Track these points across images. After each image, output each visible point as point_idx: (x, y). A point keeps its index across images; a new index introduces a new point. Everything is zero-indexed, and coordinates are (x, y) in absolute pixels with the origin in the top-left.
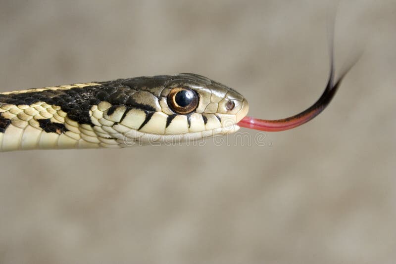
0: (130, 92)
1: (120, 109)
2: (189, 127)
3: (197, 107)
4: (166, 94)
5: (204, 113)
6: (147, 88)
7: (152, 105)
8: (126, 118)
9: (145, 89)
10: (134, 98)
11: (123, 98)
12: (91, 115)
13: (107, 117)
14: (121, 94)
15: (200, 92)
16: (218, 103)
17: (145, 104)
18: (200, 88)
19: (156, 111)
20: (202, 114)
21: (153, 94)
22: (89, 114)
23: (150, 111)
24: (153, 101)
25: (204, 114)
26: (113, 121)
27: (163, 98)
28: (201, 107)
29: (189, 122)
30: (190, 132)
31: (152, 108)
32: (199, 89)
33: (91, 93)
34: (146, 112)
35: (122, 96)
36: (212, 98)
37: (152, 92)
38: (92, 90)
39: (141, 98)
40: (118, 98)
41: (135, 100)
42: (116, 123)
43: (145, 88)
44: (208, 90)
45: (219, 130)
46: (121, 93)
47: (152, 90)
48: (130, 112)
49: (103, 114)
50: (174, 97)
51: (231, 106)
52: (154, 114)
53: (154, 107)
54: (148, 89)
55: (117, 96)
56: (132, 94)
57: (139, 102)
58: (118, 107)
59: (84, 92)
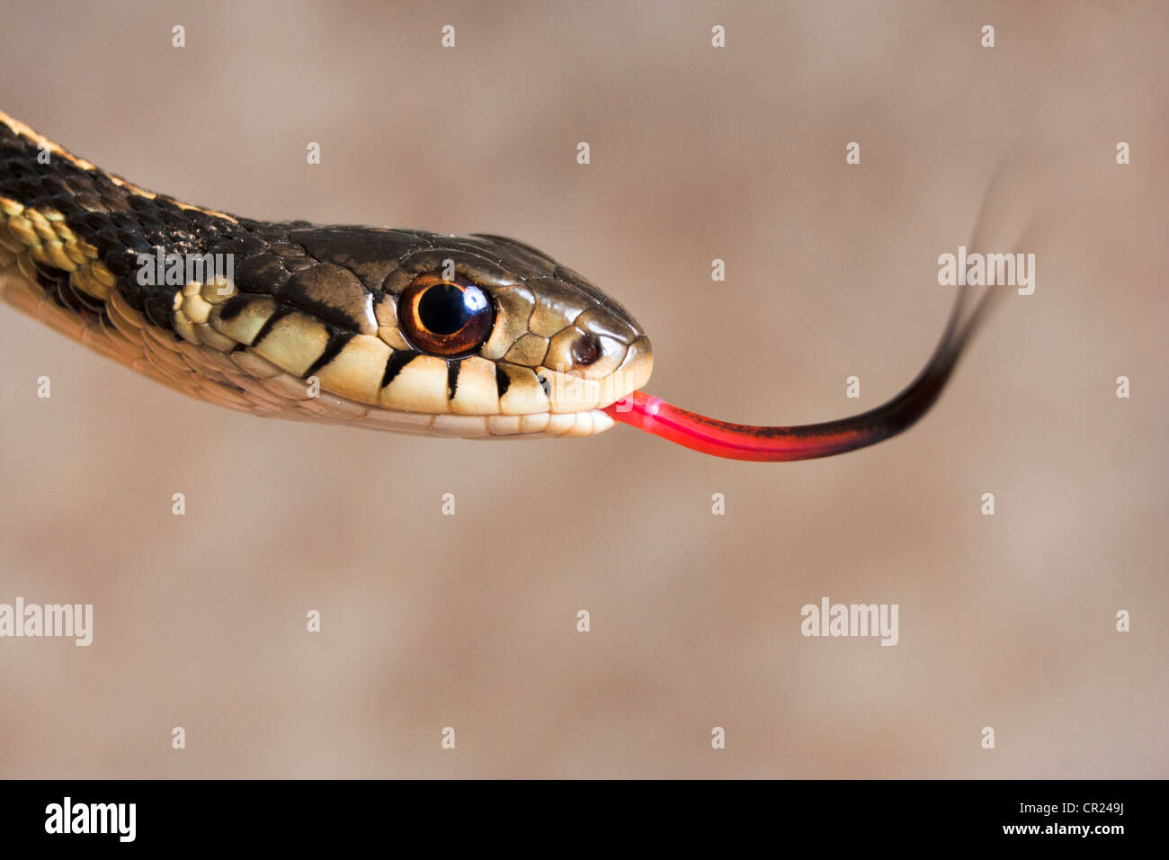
0: (299, 262)
1: (260, 307)
2: (452, 396)
3: (487, 338)
4: (399, 287)
5: (503, 360)
6: (348, 260)
7: (351, 311)
8: (270, 336)
9: (342, 261)
10: (304, 283)
11: (274, 275)
12: (176, 307)
13: (219, 323)
14: (272, 264)
15: (501, 296)
16: (550, 339)
17: (330, 305)
18: (504, 283)
19: (362, 333)
20: (497, 361)
21: (362, 279)
22: (173, 303)
23: (342, 329)
24: (356, 302)
25: (501, 364)
26: (232, 339)
27: (387, 296)
28: (498, 342)
29: (452, 382)
30: (452, 413)
31: (350, 319)
32: (497, 287)
33: (198, 237)
34: (329, 330)
35: (272, 269)
36: (534, 320)
37: (359, 272)
38: (204, 231)
39: (325, 285)
40: (261, 272)
41: (304, 288)
42: (241, 347)
43: (341, 258)
44: (525, 294)
45: (541, 420)
46: (275, 259)
47: (361, 269)
48: (284, 321)
49: (211, 313)
50: (417, 300)
51: (589, 352)
52: (352, 341)
53: (356, 320)
54: (352, 263)
55: (260, 267)
56: (302, 269)
57: (315, 297)
58: (254, 300)
59: (180, 228)
